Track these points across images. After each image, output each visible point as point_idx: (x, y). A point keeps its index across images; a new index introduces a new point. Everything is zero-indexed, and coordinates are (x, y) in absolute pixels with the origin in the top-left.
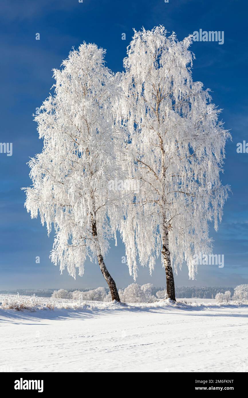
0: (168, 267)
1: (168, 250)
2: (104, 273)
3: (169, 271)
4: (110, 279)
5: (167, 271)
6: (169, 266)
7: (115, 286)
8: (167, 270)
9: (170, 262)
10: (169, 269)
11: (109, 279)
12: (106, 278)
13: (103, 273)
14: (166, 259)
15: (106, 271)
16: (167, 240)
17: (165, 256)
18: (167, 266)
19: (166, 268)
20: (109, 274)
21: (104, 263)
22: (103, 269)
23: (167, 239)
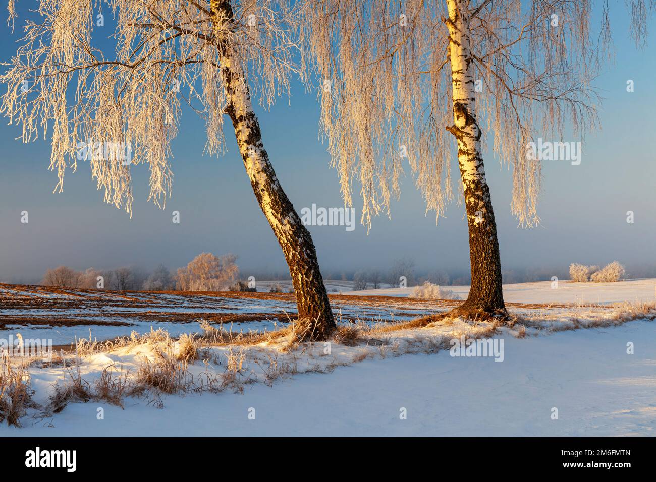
0: (478, 183)
1: (474, 121)
2: (267, 199)
3: (482, 200)
4: (292, 226)
5: (472, 200)
6: (479, 181)
7: (313, 256)
8: (474, 195)
9: (483, 164)
10: (479, 193)
11: (288, 226)
12: (275, 222)
13: (259, 198)
14: (468, 154)
15: (275, 187)
16: (471, 83)
17: (465, 145)
18: (474, 182)
19: (469, 188)
20: (288, 202)
21: (264, 154)
22: (262, 179)
23: (471, 78)
